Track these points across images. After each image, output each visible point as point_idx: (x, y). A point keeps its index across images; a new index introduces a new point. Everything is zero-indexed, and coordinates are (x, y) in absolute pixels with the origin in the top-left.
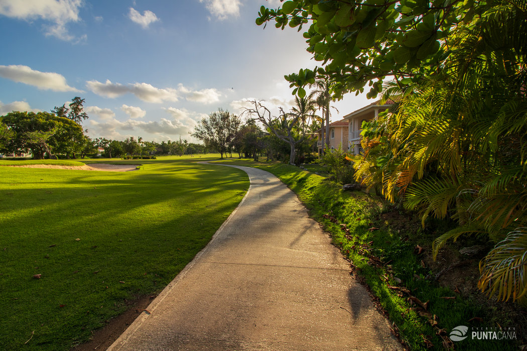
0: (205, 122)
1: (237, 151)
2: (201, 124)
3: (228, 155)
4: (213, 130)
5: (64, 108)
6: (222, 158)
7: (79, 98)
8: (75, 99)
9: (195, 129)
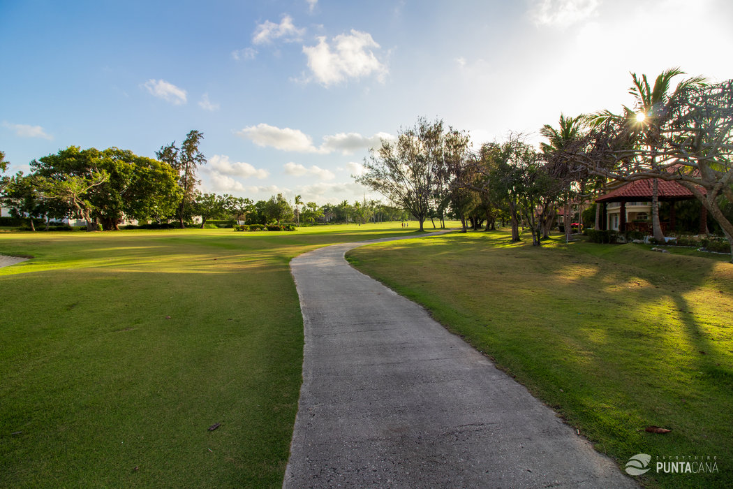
0: (386, 149)
1: (458, 215)
2: (377, 155)
3: (438, 224)
4: (404, 168)
5: (174, 147)
6: (421, 232)
7: (196, 132)
8: (191, 134)
9: (365, 165)
